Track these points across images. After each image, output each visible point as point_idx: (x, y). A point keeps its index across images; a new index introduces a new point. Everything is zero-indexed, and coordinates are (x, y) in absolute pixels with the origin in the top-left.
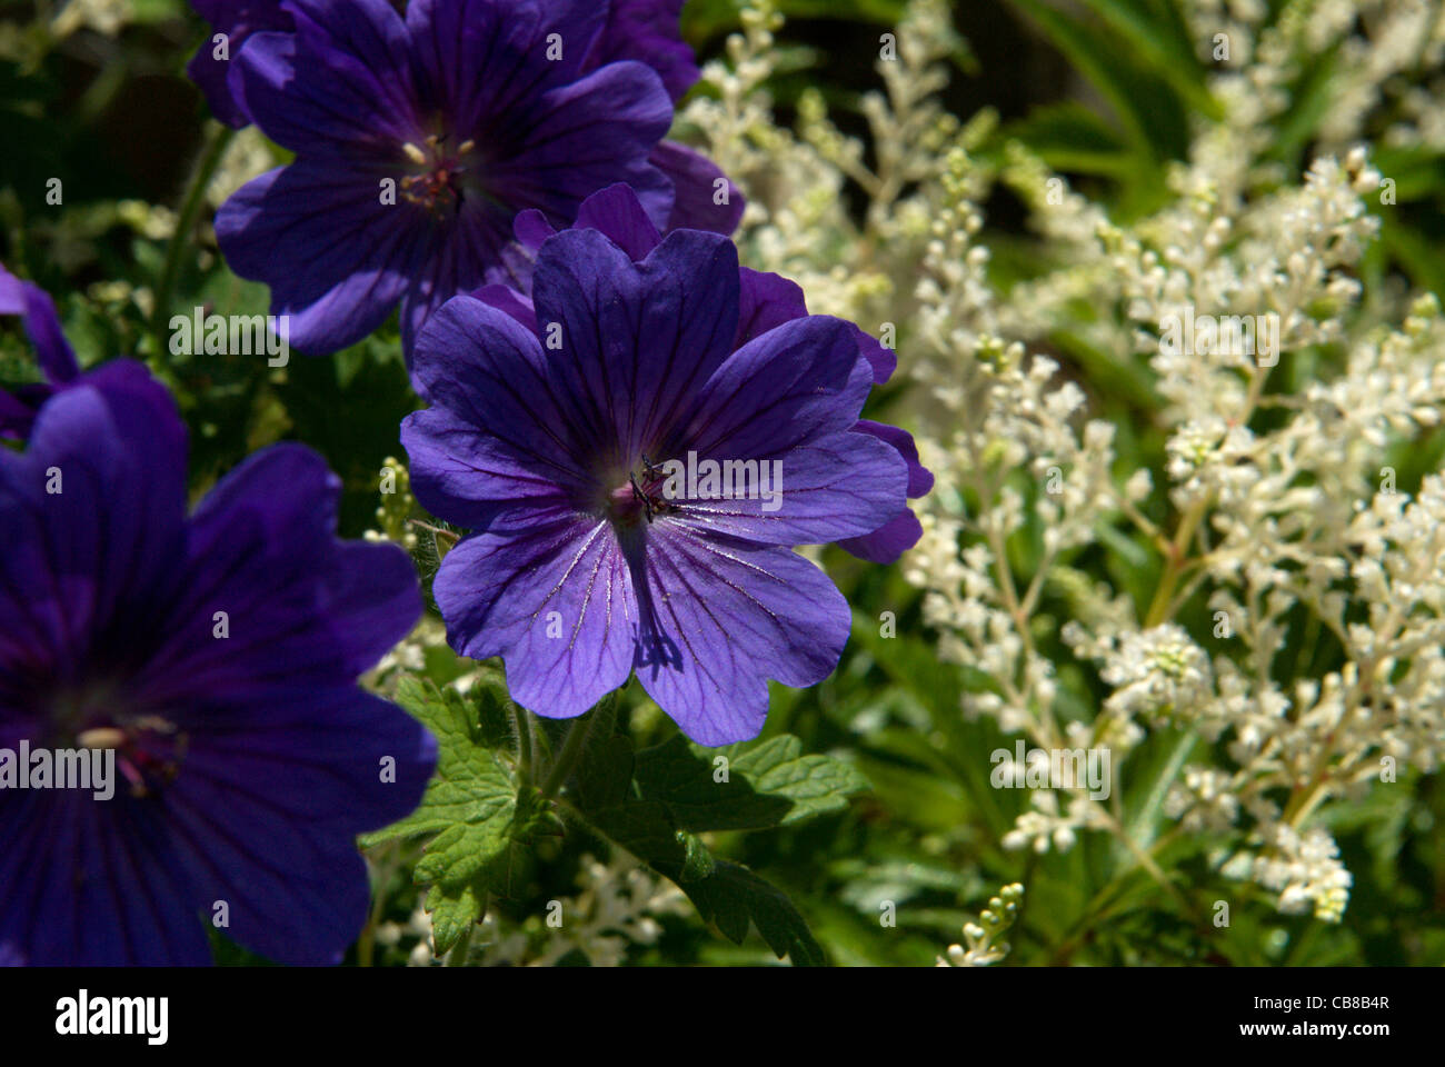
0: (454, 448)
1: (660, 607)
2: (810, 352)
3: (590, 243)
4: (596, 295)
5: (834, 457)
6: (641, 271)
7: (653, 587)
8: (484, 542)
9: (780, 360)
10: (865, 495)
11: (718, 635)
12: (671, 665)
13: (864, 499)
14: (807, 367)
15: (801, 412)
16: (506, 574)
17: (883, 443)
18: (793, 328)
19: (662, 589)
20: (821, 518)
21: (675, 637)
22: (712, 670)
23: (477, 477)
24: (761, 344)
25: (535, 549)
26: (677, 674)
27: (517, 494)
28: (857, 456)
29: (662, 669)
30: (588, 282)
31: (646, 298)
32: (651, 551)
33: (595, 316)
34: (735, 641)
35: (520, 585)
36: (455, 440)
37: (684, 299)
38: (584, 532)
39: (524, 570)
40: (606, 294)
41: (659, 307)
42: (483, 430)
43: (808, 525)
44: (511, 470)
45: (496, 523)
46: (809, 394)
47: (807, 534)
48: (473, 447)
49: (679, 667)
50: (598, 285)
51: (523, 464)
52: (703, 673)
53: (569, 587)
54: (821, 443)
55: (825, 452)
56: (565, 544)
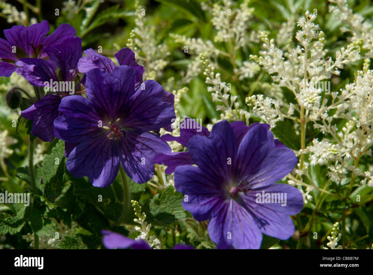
0: (194, 203)
1: (255, 213)
2: (256, 136)
3: (197, 138)
4: (204, 149)
5: (274, 157)
6: (211, 138)
7: (251, 209)
8: (213, 221)
9: (251, 141)
10: (286, 162)
11: (272, 212)
12: (267, 225)
13: (287, 163)
14: (258, 140)
15: (262, 150)
16: (221, 225)
17: (284, 148)
18: (250, 133)
19: (253, 208)
20: (280, 172)
21: (262, 217)
22: (275, 220)
23: (203, 207)
24: (245, 140)
25: (223, 215)
26: (269, 226)
27: (212, 205)
28: (279, 154)
29: (266, 227)
30: (201, 147)
31: (215, 144)
32: (245, 201)
33: (207, 154)
34: (276, 211)
35: (225, 226)
36: (194, 201)
37: (223, 139)
38: (229, 205)
39: (223, 222)
40: (206, 148)
41: (218, 144)
42: (197, 195)
43: (277, 176)
44: (208, 200)
45: (213, 215)
46: (260, 146)
47: (278, 178)
48: (198, 201)
49: (268, 224)
50: (204, 147)
51: (209, 197)
52: (274, 223)
53: (234, 220)
54: (269, 155)
55: (271, 157)
56: (227, 210)
